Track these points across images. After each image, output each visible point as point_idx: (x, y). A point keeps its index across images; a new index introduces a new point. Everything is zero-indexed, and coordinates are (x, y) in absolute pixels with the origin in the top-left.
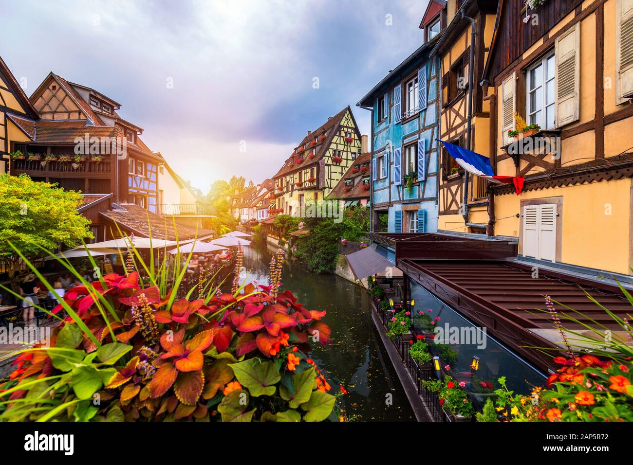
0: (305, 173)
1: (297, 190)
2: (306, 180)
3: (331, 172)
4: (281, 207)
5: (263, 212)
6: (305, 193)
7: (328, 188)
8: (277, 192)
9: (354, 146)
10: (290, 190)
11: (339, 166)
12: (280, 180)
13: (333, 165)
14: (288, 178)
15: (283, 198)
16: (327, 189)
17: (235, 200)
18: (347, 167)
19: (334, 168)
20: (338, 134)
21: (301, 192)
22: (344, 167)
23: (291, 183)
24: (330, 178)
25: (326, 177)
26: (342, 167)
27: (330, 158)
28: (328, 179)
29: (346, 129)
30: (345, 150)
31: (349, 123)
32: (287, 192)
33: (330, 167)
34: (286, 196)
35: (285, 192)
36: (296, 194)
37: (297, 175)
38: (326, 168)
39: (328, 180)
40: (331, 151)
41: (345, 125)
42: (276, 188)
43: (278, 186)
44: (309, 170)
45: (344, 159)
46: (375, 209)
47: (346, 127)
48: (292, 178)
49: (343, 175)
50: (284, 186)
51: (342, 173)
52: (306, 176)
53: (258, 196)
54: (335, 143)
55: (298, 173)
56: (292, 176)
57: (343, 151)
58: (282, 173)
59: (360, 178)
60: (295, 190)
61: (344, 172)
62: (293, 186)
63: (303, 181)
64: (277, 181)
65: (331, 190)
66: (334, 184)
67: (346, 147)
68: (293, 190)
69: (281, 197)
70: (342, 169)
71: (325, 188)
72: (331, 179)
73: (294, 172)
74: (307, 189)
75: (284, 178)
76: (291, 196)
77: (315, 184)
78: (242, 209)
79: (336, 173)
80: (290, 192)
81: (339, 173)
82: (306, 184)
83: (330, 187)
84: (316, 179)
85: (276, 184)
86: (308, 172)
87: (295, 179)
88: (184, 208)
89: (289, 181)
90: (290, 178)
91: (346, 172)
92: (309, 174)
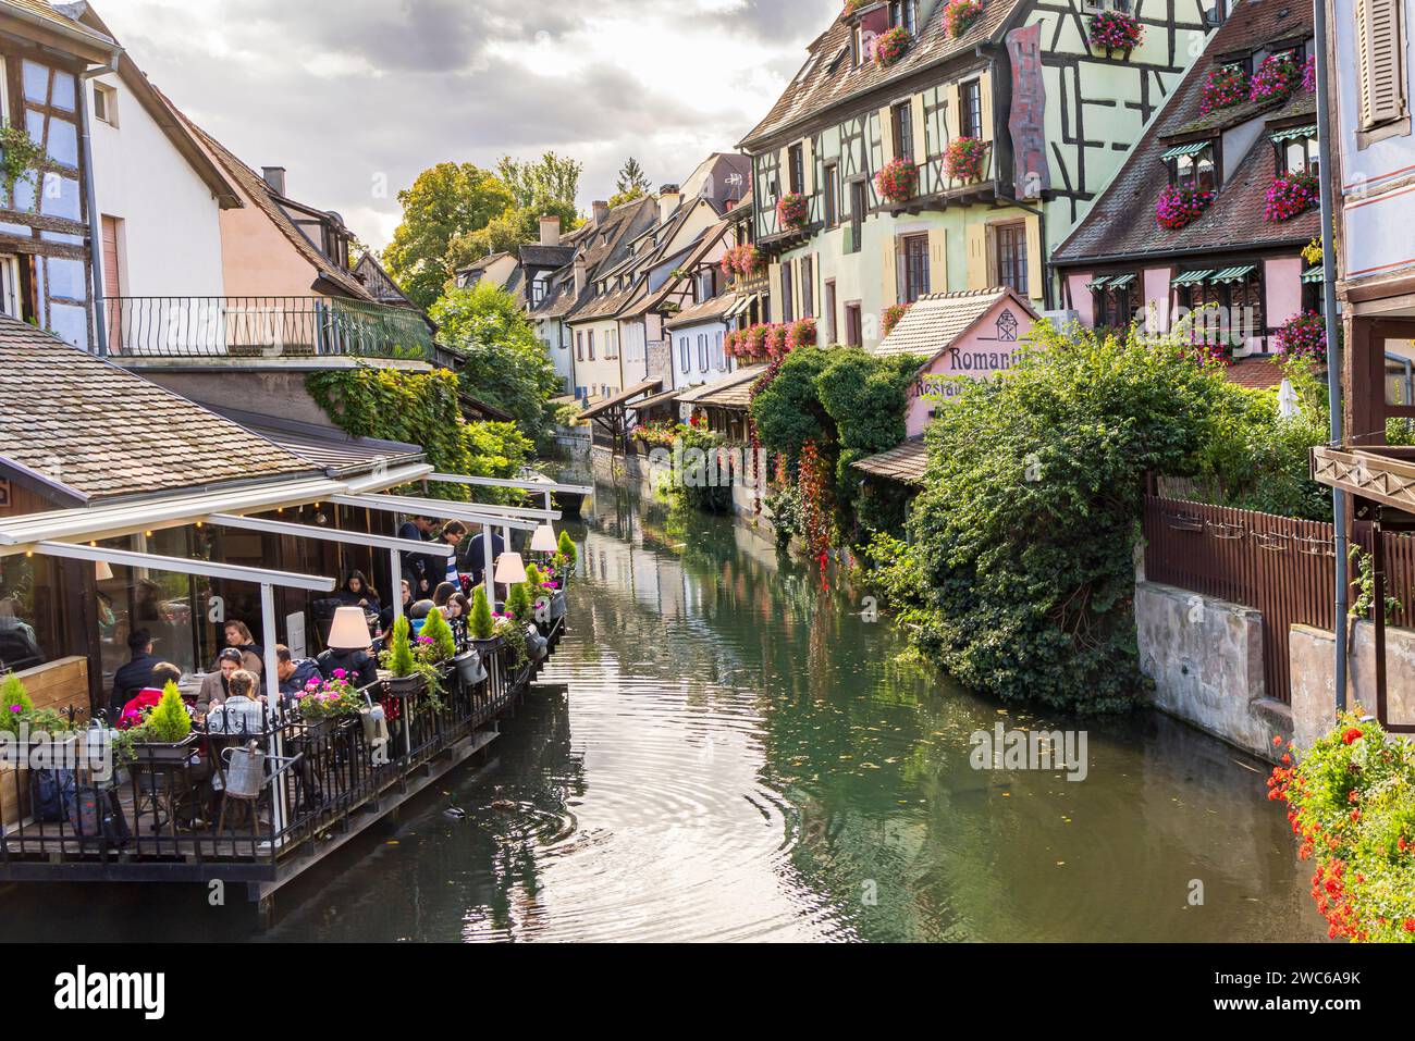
0: (927, 111)
1: (884, 208)
2: (934, 151)
3: (1080, 102)
4: (799, 317)
6: (933, 225)
7: (1068, 193)
8: (771, 225)
10: (848, 210)
11: (1126, 63)
12: (784, 153)
13: (1089, 58)
14: (830, 140)
15: (808, 260)
16: (1062, 203)
17: (541, 275)
18: (1171, 69)
19: (1095, 79)
21: (909, 224)
22: (1157, 69)
23: (851, 169)
24: (1073, 134)
25: (1052, 131)
26: (1144, 68)
27: (1069, 17)
28: (1067, 140)
32: (829, 224)
33: (1070, 71)
34: (829, 248)
35: (820, 226)
36: (883, 230)
37: (880, 123)
38: (1051, 74)
39: (1062, 147)
42: (767, 200)
43: (775, 188)
44: (949, 92)
45: (1154, 23)
48: (856, 143)
49: (1154, 116)
50: (808, 191)
51: (1145, 108)
52: (932, 127)
53: (668, 254)
55: (885, 113)
56: (851, 126)
58: (796, 111)
59: (1254, 129)
60: (875, 212)
61: (1158, 101)
62: (859, 187)
63: (920, 158)
64: (767, 160)
65: (1085, 208)
66: (1102, 170)
68: (861, 211)
69: (796, 256)
70: (1144, 78)
71: (1047, 195)
72: (1081, 143)
73: (863, 106)
74: (939, 204)
75: (807, 143)
76: (856, 246)
77: (991, 171)
78: (584, 328)
79: (1111, 103)
80: (848, 224)
81: (1129, 105)
82: (938, 173)
83: (1075, 187)
84: (990, 143)
85: (762, 178)
86: (945, 104)
87: (873, 145)
88: (298, 316)
89: (840, 158)
90: (842, 142)
91: (1169, 97)
92: (953, 113)
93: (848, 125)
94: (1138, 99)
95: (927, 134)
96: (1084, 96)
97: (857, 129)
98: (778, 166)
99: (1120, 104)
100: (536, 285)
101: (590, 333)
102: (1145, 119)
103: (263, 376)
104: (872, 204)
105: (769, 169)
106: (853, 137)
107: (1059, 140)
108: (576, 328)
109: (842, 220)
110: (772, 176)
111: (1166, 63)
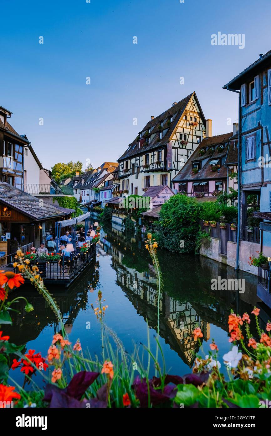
0: (152, 156)
1: (143, 172)
2: (152, 162)
3: (178, 155)
4: (125, 189)
5: (106, 193)
6: (151, 175)
7: (175, 170)
8: (121, 174)
9: (199, 130)
10: (136, 172)
11: (185, 149)
12: (125, 162)
13: (180, 148)
14: (134, 160)
15: (128, 180)
16: (174, 171)
17: (76, 181)
18: (192, 150)
19: (180, 151)
20: (184, 118)
21: (147, 174)
22: (190, 150)
23: (137, 165)
24: (176, 160)
25: (173, 160)
26: (188, 150)
27: (177, 141)
28: (175, 161)
29: (191, 114)
30: (191, 133)
31: (195, 108)
32: (132, 174)
33: (176, 150)
34: (132, 178)
35: (131, 174)
36: (142, 175)
37: (143, 158)
38: (173, 150)
39: (174, 162)
40: (177, 134)
41: (191, 110)
42: (121, 170)
43: (123, 168)
44: (156, 153)
45: (190, 142)
46: (244, 189)
47: (191, 111)
48: (138, 161)
49: (189, 157)
50: (129, 168)
51: (188, 156)
52: (152, 158)
53: (99, 178)
54: (182, 127)
55: (144, 156)
56: (138, 158)
57: (189, 134)
58: (128, 156)
59: (206, 160)
61: (190, 155)
62: (138, 168)
63: (150, 163)
64: (122, 163)
65: (177, 172)
66: (181, 165)
67: (191, 130)
68: (138, 172)
69: (126, 179)
70: (188, 151)
71: (172, 170)
72: (178, 162)
73: (140, 155)
74: (152, 171)
75: (129, 161)
76: (137, 178)
77: (162, 165)
79: (182, 155)
80: (136, 174)
81: (185, 156)
82: (153, 166)
83: (176, 169)
84: (163, 161)
85: (121, 166)
86: (155, 155)
87: (141, 161)
88: (42, 187)
89: (135, 163)
90: (136, 161)
91: (192, 154)
92: (156, 156)
93: (137, 158)
94: (187, 155)
95: (151, 160)
96: (178, 154)
97: (139, 159)
98: (123, 164)
99: (184, 155)
101: (84, 191)
102: (188, 158)
103: (49, 198)
104: (141, 171)
105: (122, 165)
106: (138, 160)
107: (174, 161)
108: (82, 190)
110: (122, 166)
111: (191, 149)
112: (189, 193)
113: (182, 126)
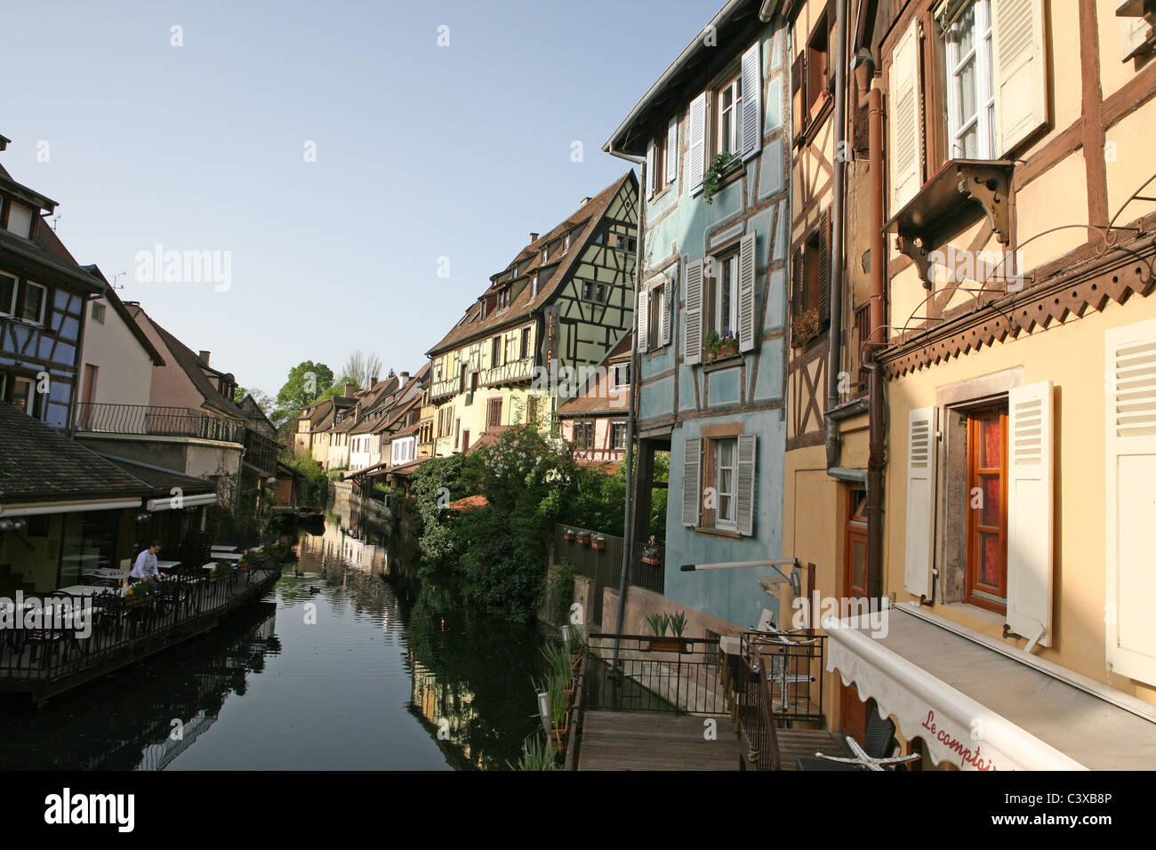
0: (507, 341)
1: (484, 385)
2: (508, 359)
3: (576, 341)
4: (444, 433)
6: (505, 395)
8: (437, 391)
10: (469, 386)
11: (600, 324)
13: (583, 321)
14: (466, 353)
15: (450, 408)
17: (341, 411)
18: (621, 328)
19: (584, 331)
20: (600, 240)
21: (494, 393)
22: (614, 328)
23: (472, 367)
24: (572, 355)
25: (563, 354)
26: (608, 328)
27: (575, 303)
28: (568, 358)
29: (621, 229)
30: (619, 282)
31: (632, 213)
32: (462, 391)
33: (573, 326)
34: (459, 404)
35: (457, 392)
36: (483, 396)
37: (488, 345)
38: (564, 327)
39: (566, 361)
40: (578, 283)
41: (620, 218)
42: (435, 379)
43: (440, 374)
44: (517, 333)
45: (615, 307)
47: (623, 223)
48: (477, 354)
49: (611, 350)
51: (607, 346)
52: (508, 349)
54: (592, 264)
55: (489, 342)
56: (475, 347)
57: (613, 286)
60: (481, 387)
61: (613, 343)
62: (475, 375)
63: (502, 363)
64: (438, 361)
67: (620, 275)
68: (475, 386)
69: (446, 406)
70: (608, 333)
72: (575, 360)
73: (480, 338)
74: (509, 385)
75: (456, 354)
76: (470, 401)
78: (356, 437)
79: (591, 342)
80: (470, 392)
81: (599, 344)
82: (510, 370)
84: (532, 357)
85: (435, 369)
86: (515, 339)
87: (484, 356)
89: (469, 361)
90: (471, 354)
91: (619, 341)
92: (518, 343)
93: (474, 346)
94: (604, 341)
95: (506, 352)
96: (578, 338)
97: (478, 349)
98: (442, 364)
99: (595, 343)
100: (338, 415)
101: (359, 440)
102: (607, 351)
104: (480, 384)
105: (439, 365)
106: (476, 352)
107: (565, 357)
108: (353, 437)
109: (468, 390)
110: (439, 369)
111: (618, 325)
112: (599, 451)
113: (594, 260)
